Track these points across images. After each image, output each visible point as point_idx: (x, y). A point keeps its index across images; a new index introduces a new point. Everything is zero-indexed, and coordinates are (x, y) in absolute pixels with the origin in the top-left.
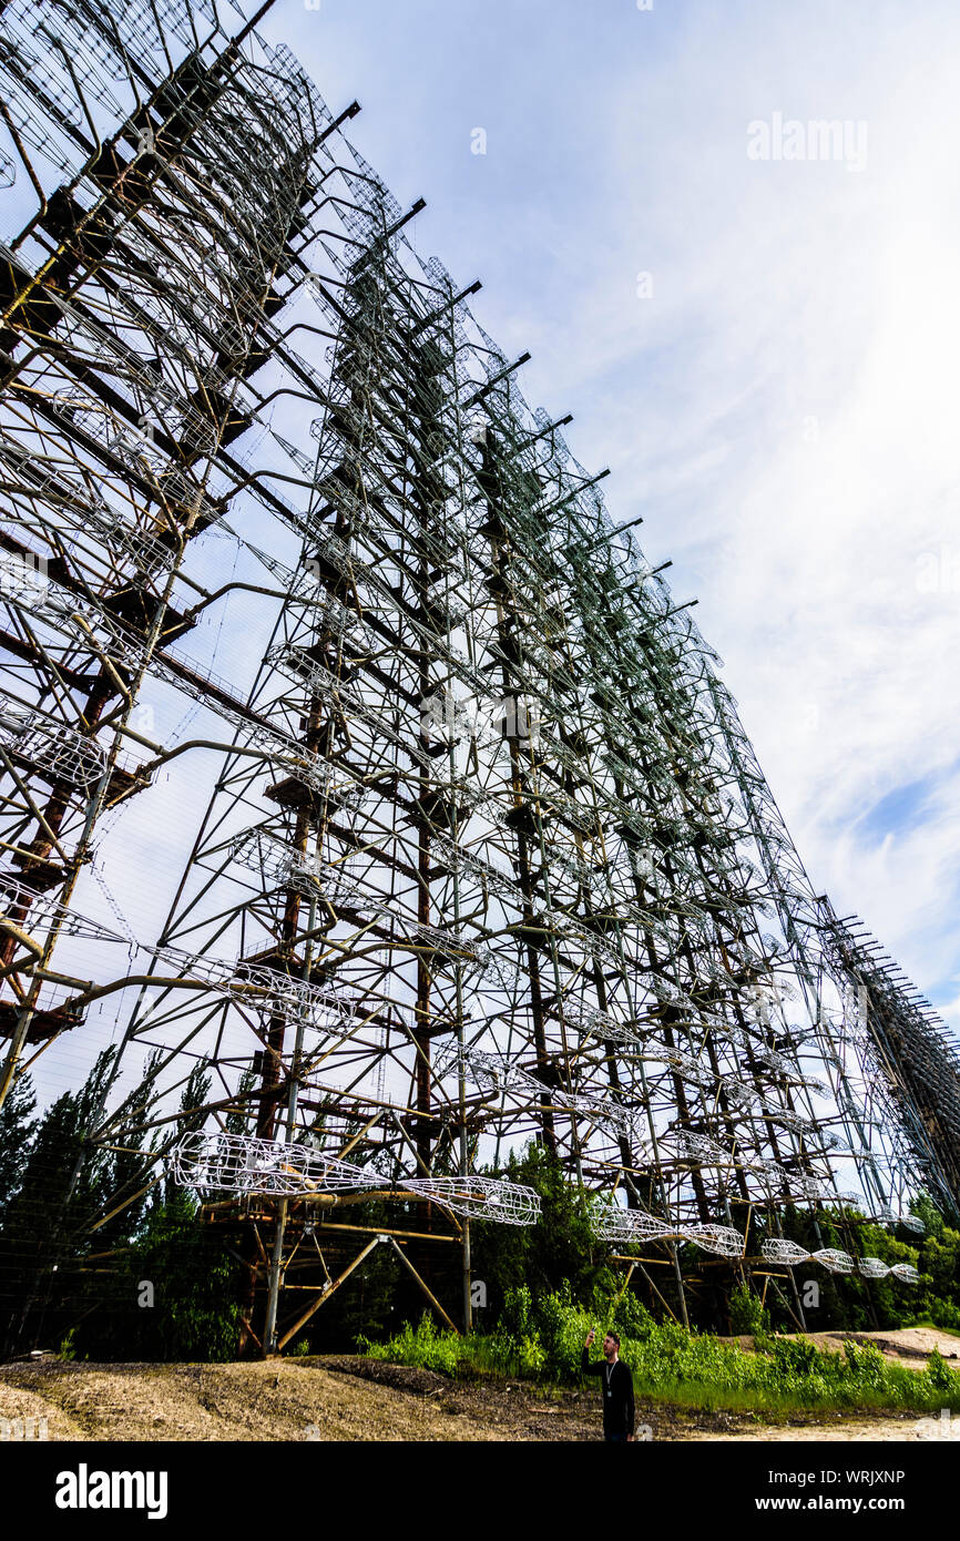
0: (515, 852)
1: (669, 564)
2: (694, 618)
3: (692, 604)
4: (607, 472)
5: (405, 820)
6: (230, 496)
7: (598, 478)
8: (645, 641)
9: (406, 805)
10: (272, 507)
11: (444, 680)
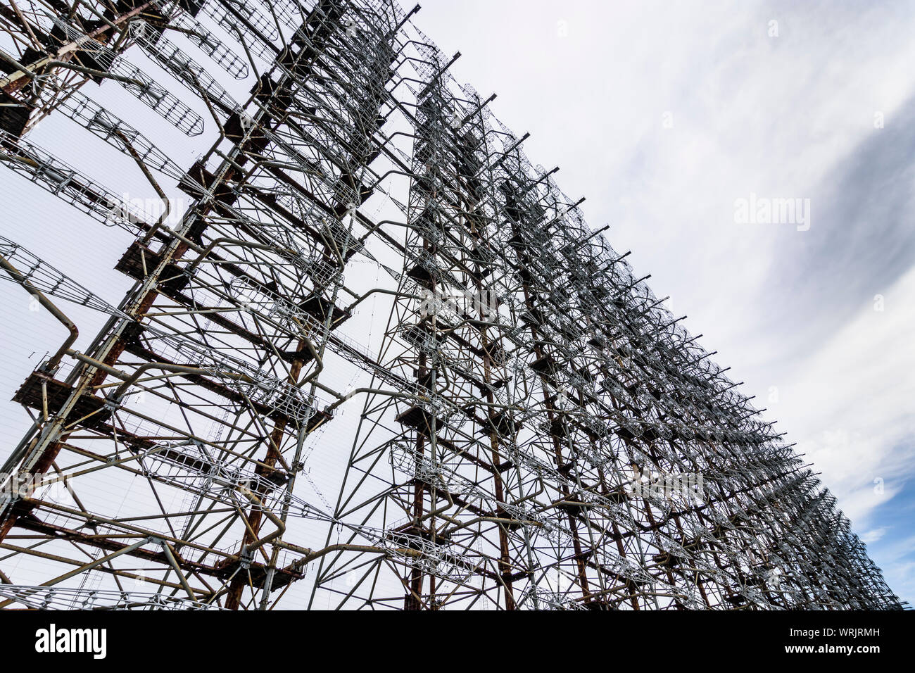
0: (552, 450)
1: (630, 253)
2: (650, 287)
3: (647, 277)
4: (583, 199)
5: (481, 431)
6: (365, 237)
7: (578, 203)
8: (619, 304)
9: (480, 422)
10: (386, 240)
11: (498, 339)
